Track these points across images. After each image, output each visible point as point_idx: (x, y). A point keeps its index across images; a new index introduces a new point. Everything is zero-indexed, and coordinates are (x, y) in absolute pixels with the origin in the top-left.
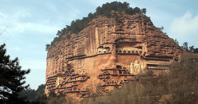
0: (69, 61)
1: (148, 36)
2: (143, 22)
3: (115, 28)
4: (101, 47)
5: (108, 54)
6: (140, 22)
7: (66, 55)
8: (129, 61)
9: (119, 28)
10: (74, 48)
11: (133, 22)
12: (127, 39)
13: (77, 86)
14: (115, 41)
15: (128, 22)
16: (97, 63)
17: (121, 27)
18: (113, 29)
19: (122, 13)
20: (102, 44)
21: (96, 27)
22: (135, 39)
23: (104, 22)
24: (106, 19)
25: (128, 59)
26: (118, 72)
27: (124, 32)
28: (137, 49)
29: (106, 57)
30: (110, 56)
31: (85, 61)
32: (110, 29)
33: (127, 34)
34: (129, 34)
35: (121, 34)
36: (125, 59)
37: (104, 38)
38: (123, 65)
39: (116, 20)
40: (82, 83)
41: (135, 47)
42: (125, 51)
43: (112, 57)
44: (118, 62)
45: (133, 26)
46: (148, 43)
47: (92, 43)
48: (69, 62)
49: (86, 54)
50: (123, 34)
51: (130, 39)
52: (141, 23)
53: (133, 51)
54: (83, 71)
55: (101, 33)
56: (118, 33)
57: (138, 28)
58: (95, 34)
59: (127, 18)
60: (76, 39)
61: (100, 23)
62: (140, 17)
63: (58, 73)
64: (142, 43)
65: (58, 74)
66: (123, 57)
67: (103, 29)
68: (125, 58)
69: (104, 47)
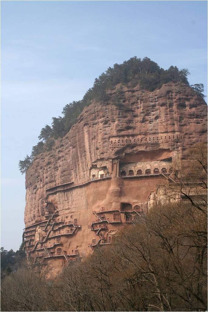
0: (50, 196)
1: (186, 134)
2: (175, 104)
3: (118, 125)
4: (94, 167)
5: (107, 181)
6: (168, 105)
7: (47, 183)
8: (148, 192)
9: (125, 125)
10: (56, 168)
11: (154, 106)
12: (140, 145)
13: (61, 245)
14: (117, 153)
15: (144, 107)
16: (91, 199)
17: (130, 121)
18: (112, 129)
19: (135, 89)
20: (95, 162)
21: (84, 125)
22: (157, 144)
23: (98, 115)
24: (100, 107)
25: (144, 188)
26: (123, 216)
27: (136, 132)
28: (164, 164)
29: (102, 187)
30: (109, 185)
31: (74, 195)
32: (107, 129)
33: (140, 134)
34: (146, 134)
35: (128, 136)
36: (139, 188)
37: (97, 149)
38: (134, 201)
39: (120, 107)
40: (70, 240)
41: (161, 160)
42: (140, 171)
43: (113, 187)
44: (125, 195)
45: (154, 115)
46: (184, 149)
47: (82, 159)
48: (51, 198)
49: (73, 180)
50: (133, 136)
51: (147, 145)
52: (171, 105)
53: (156, 171)
54: (71, 215)
55: (92, 139)
56: (123, 136)
57: (163, 118)
58: (84, 140)
59: (142, 100)
60: (59, 151)
61: (91, 118)
62: (168, 92)
63: (36, 219)
64: (171, 151)
65: (36, 222)
66: (134, 184)
67: (96, 130)
68: (139, 185)
69: (98, 166)
